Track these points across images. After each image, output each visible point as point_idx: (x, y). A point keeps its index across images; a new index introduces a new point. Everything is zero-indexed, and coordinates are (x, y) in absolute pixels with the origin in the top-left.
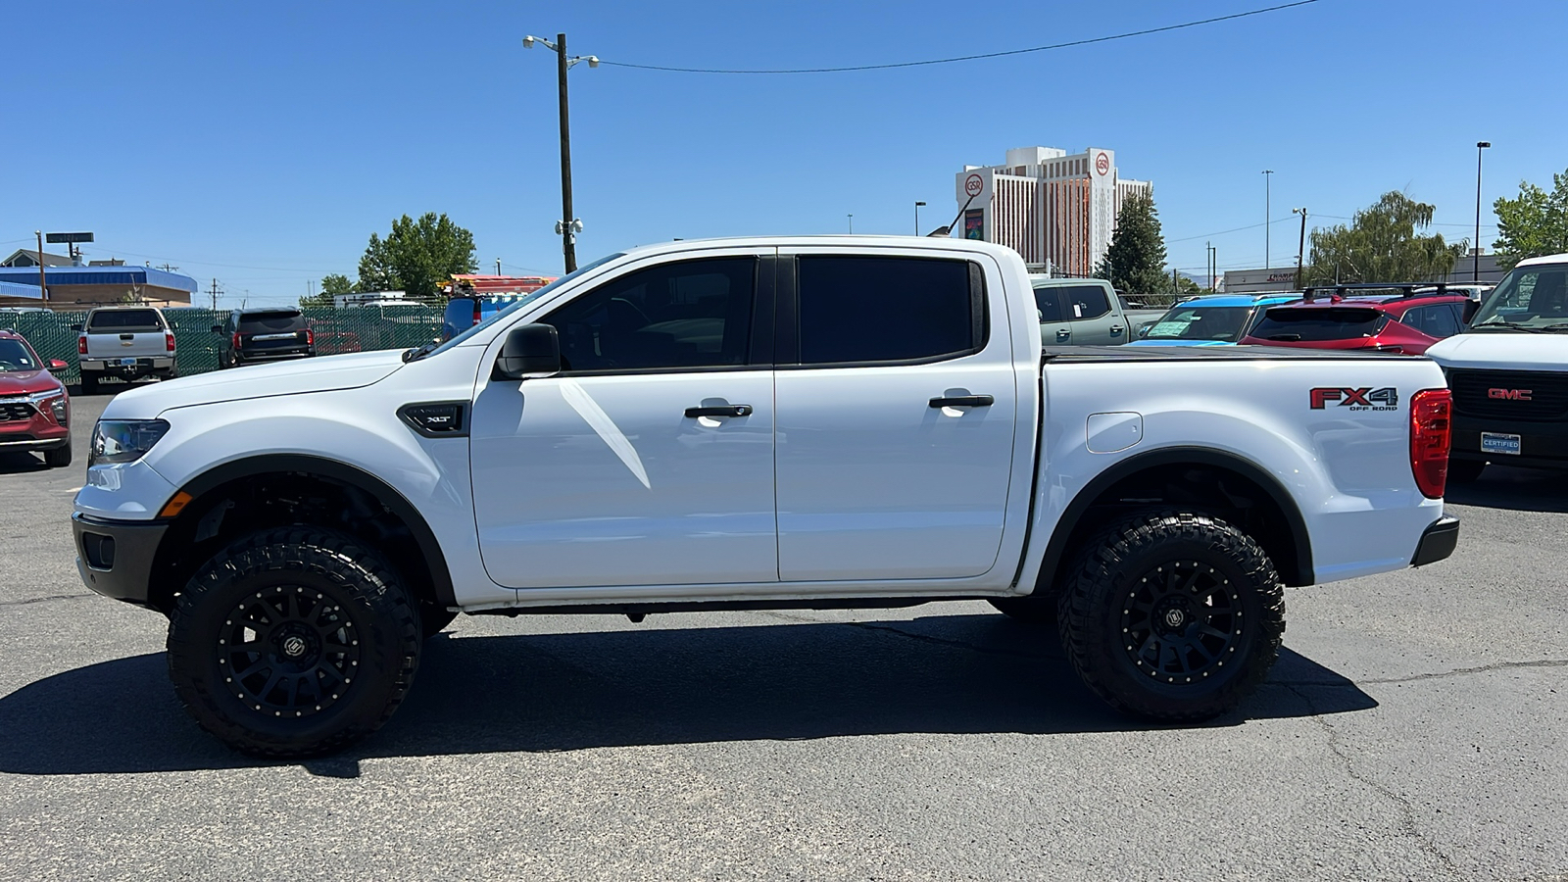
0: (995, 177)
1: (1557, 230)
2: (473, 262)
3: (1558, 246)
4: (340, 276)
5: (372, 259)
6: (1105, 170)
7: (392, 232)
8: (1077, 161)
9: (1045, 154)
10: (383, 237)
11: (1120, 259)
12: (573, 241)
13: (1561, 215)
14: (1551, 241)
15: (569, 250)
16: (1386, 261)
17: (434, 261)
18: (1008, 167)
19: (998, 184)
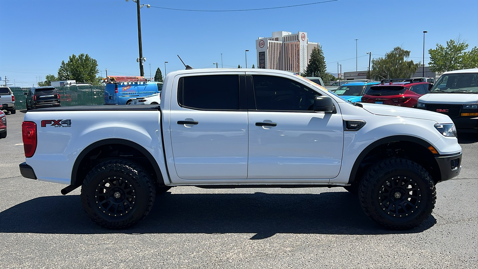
0: (269, 41)
1: (448, 59)
2: (97, 70)
3: (448, 64)
4: (52, 75)
5: (62, 69)
6: (304, 39)
7: (69, 60)
8: (295, 36)
9: (285, 34)
10: (66, 62)
11: (312, 69)
12: (143, 64)
13: (449, 54)
14: (446, 63)
15: (141, 67)
16: (396, 69)
17: (84, 70)
18: (273, 38)
19: (270, 44)
